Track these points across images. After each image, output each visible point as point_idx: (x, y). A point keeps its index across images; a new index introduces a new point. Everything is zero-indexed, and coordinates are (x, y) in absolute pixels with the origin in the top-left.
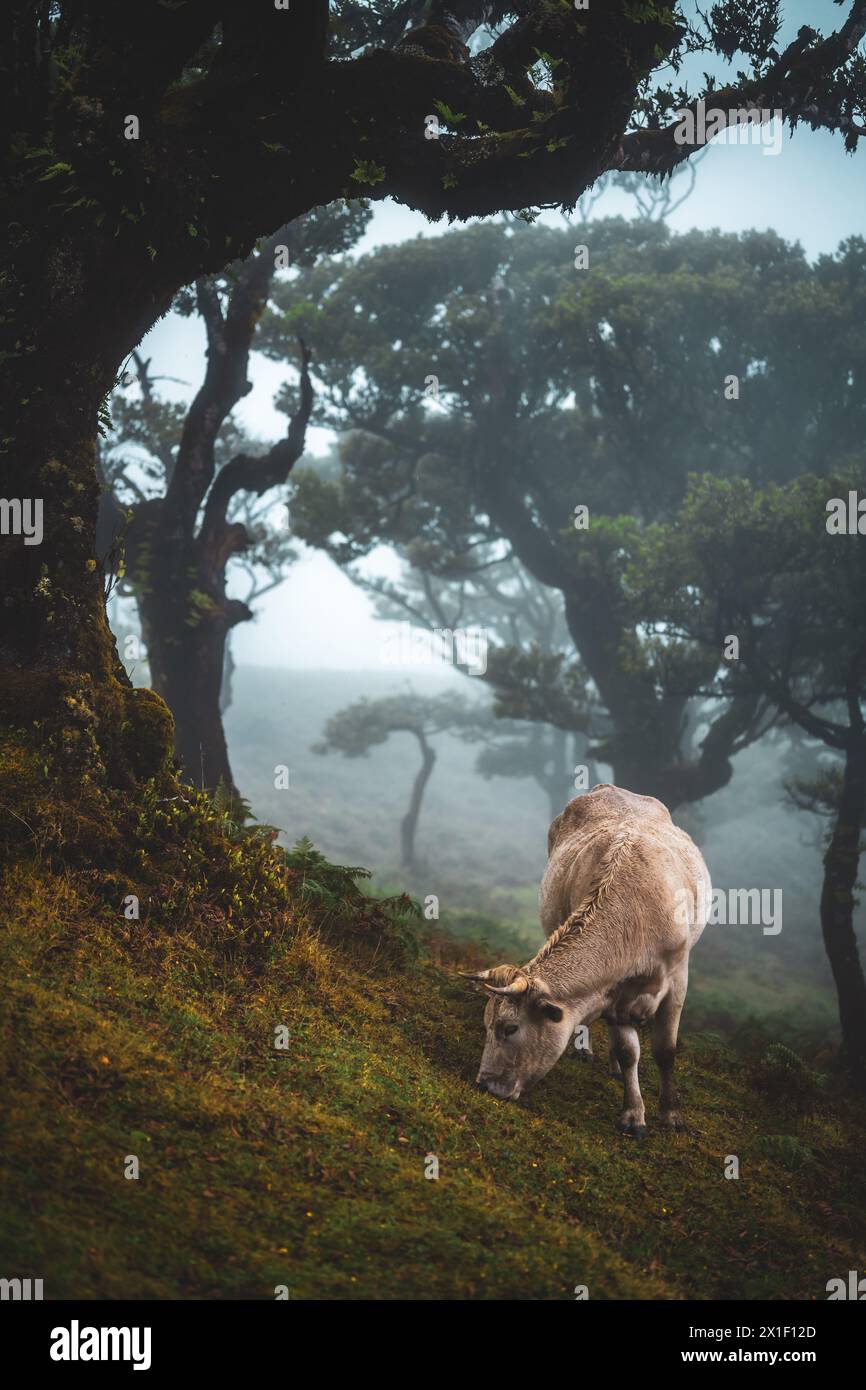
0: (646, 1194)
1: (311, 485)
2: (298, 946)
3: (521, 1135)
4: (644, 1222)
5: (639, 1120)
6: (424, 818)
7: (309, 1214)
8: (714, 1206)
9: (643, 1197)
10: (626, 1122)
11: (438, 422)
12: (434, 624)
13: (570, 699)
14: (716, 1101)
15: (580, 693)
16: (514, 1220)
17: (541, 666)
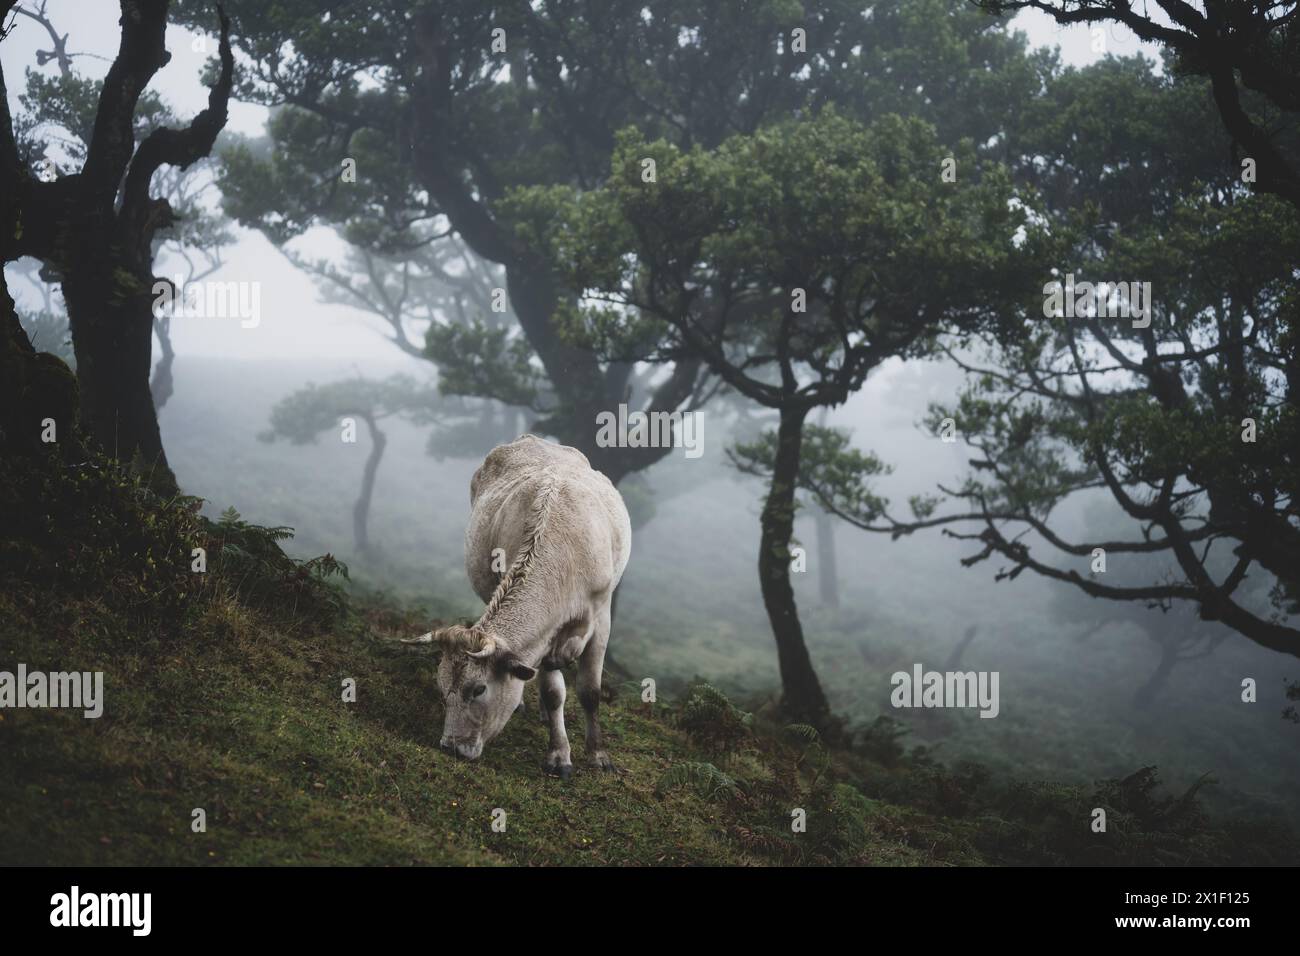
0: (567, 827)
1: (242, 162)
2: (217, 607)
3: (442, 778)
4: (564, 853)
5: (565, 760)
6: (376, 502)
7: (212, 854)
8: (634, 835)
9: (564, 830)
10: (552, 762)
11: (371, 95)
12: (380, 307)
13: (515, 374)
14: (646, 743)
15: (527, 370)
16: (423, 849)
17: (485, 341)
